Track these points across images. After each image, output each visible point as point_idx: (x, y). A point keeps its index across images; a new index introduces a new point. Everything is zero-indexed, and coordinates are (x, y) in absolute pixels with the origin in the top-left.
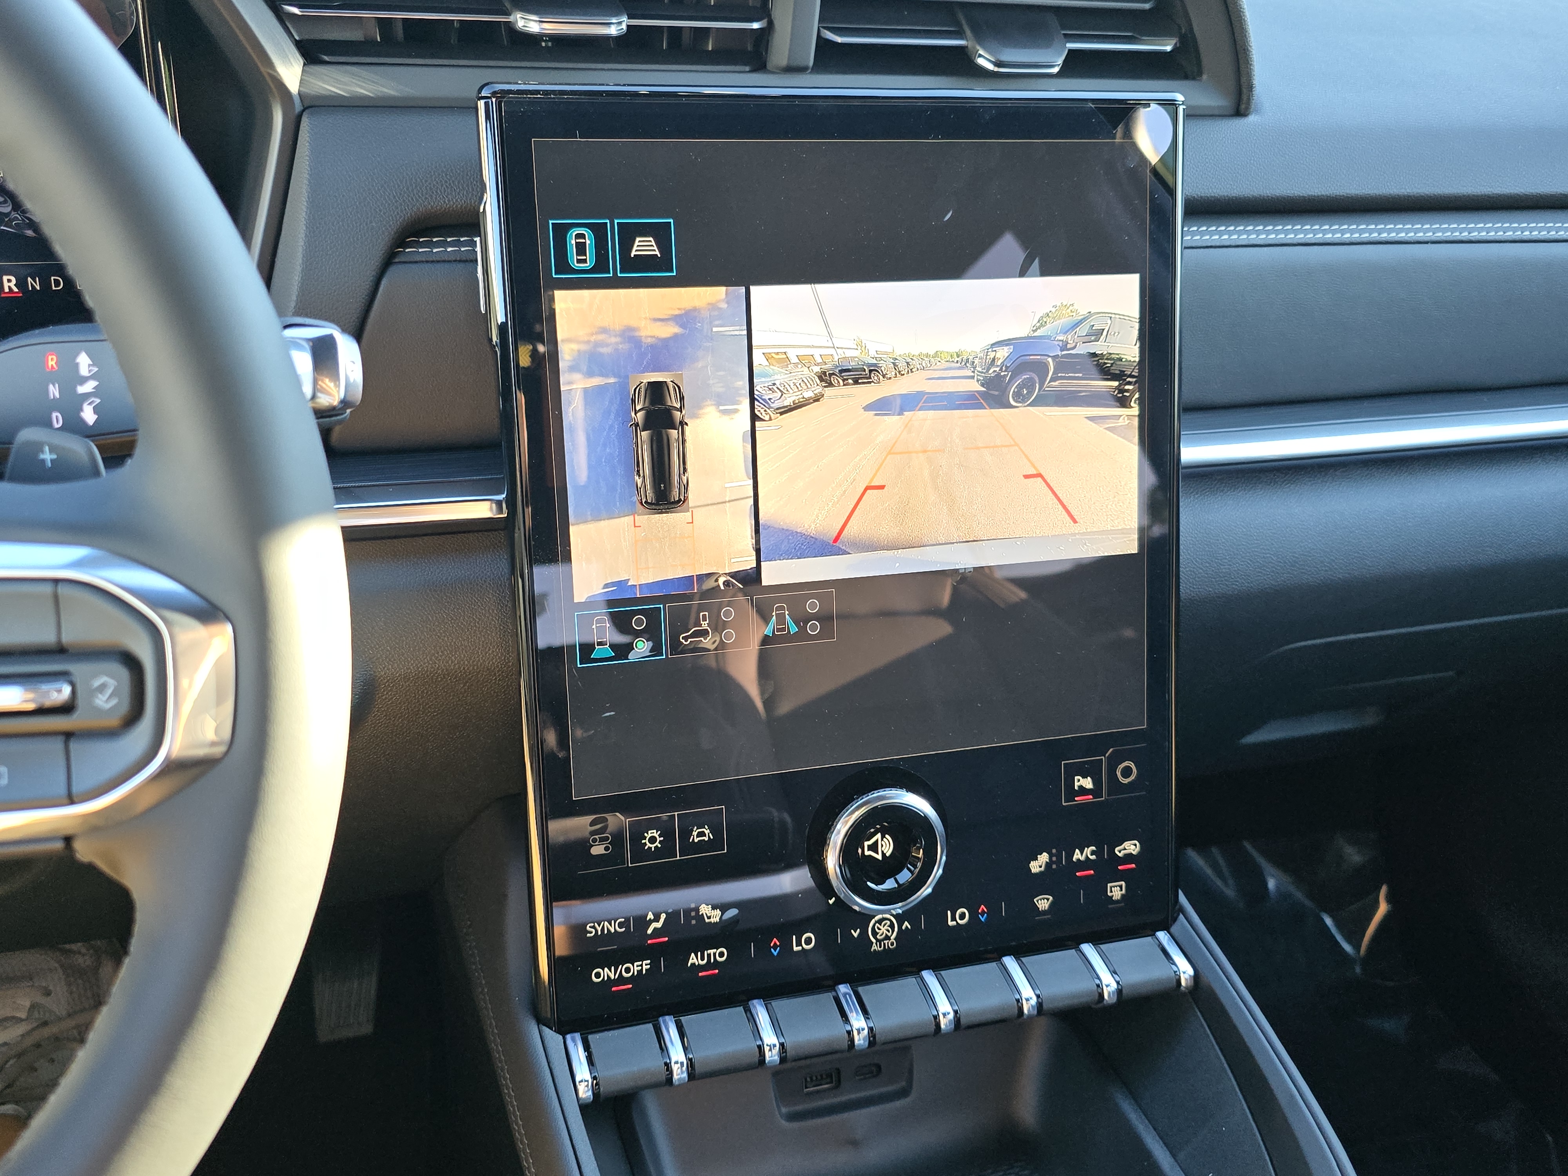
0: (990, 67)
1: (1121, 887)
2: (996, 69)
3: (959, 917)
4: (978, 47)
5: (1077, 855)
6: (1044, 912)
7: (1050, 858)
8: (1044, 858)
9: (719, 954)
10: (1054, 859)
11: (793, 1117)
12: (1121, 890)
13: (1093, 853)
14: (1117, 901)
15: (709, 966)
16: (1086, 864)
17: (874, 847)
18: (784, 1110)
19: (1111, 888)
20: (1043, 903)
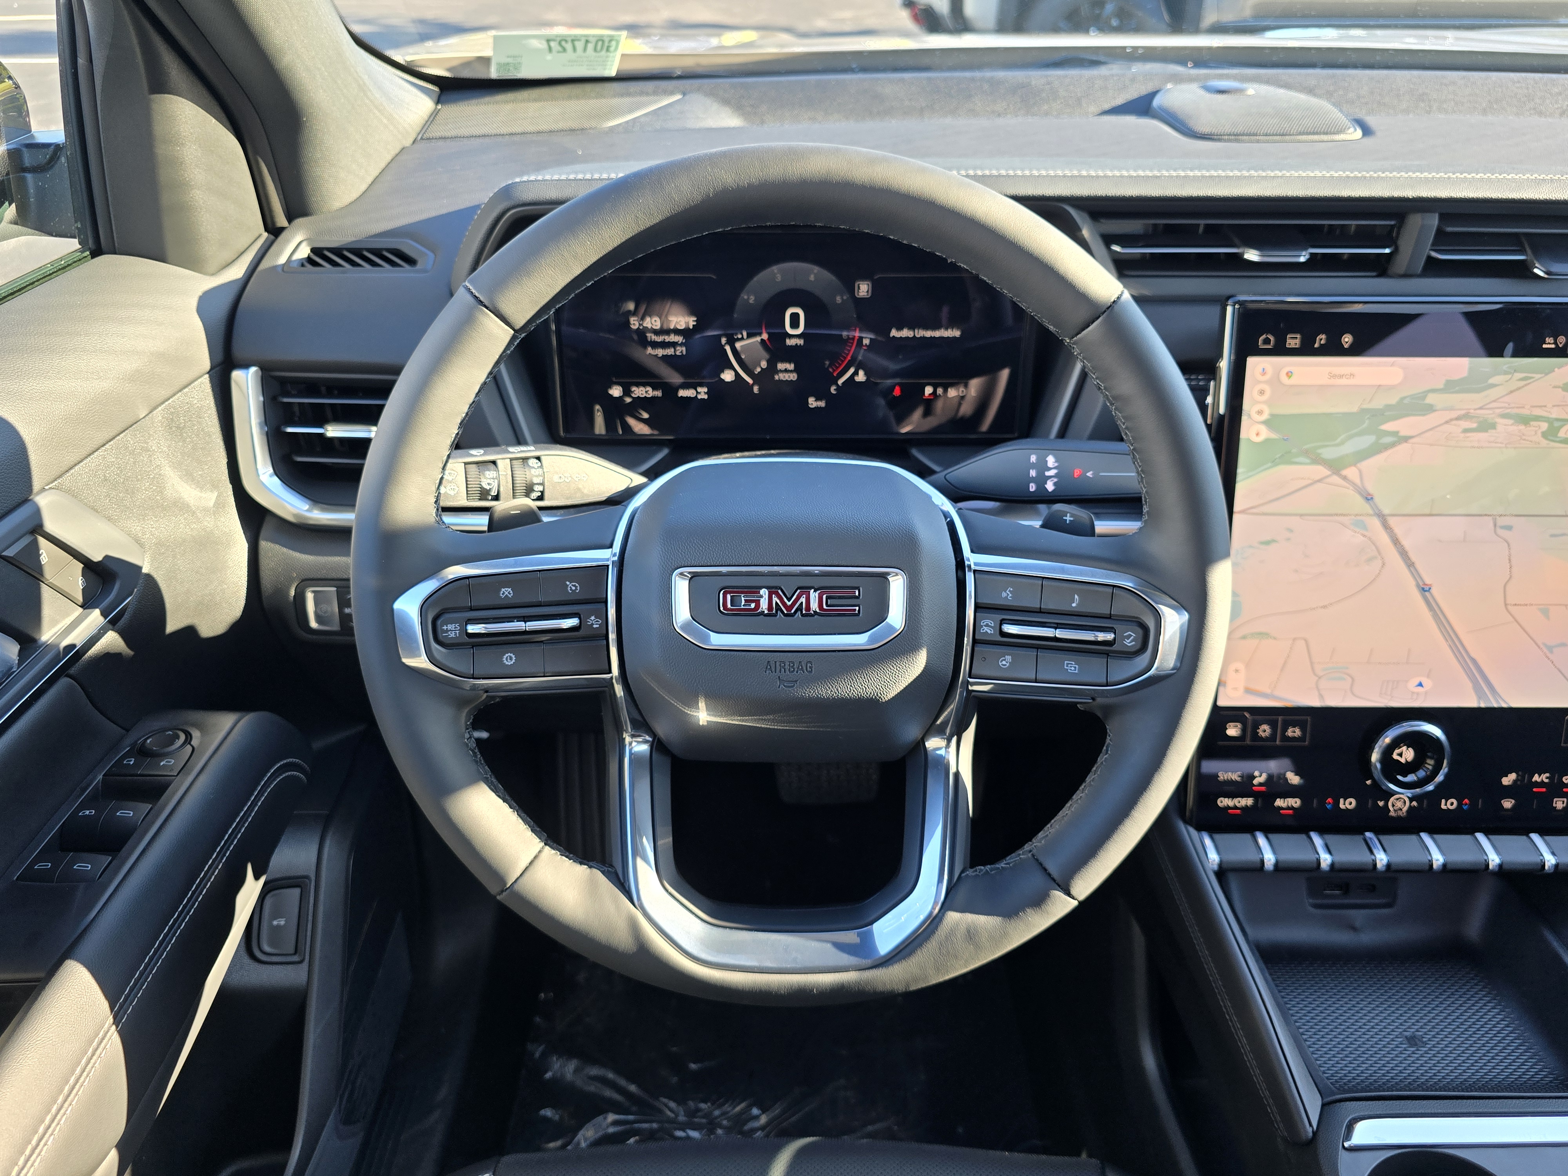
0: (1541, 274)
1: (1563, 802)
2: (1546, 276)
3: (1449, 804)
4: (1535, 262)
5: (1536, 778)
6: (1507, 810)
7: (1517, 777)
8: (1513, 776)
9: (1295, 802)
10: (1520, 778)
11: (1316, 906)
12: (1563, 804)
13: (1547, 778)
14: (1559, 810)
15: (1288, 808)
16: (1542, 784)
17: (1400, 755)
18: (1311, 901)
19: (1556, 802)
20: (1508, 804)
